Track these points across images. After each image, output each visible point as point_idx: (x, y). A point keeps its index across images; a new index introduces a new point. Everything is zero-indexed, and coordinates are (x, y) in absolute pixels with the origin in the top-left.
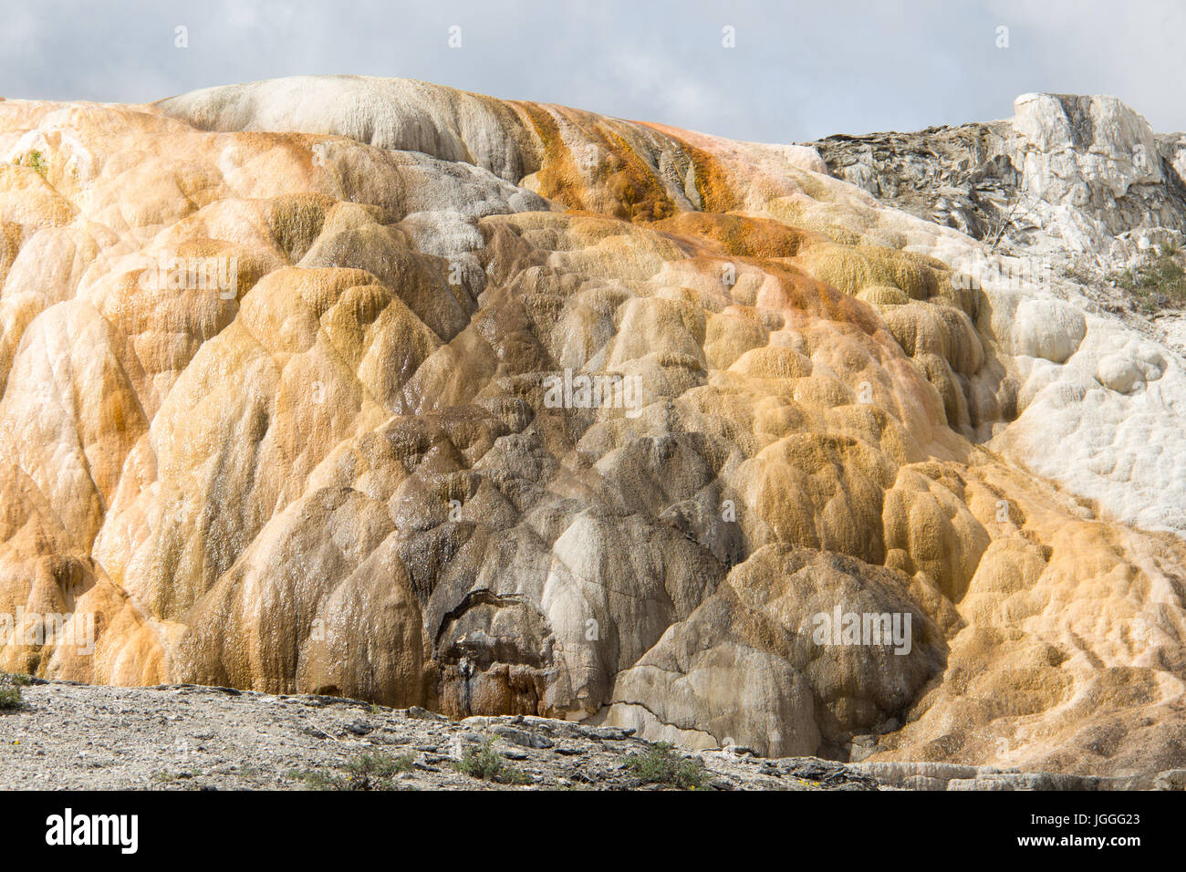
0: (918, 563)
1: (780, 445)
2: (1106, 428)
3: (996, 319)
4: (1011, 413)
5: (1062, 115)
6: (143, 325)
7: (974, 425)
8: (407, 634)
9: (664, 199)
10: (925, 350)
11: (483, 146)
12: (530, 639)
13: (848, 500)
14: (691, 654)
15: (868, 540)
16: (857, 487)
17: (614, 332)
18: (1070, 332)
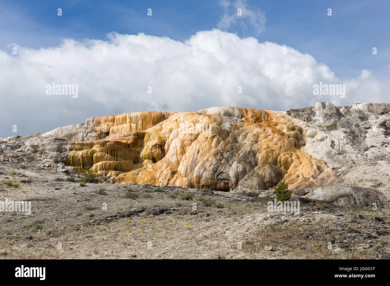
0: (282, 165)
1: (265, 151)
2: (316, 146)
3: (304, 133)
4: (304, 145)
5: (322, 105)
6: (186, 140)
7: (299, 147)
8: (213, 178)
9: (261, 120)
10: (292, 137)
11: (237, 114)
12: (227, 177)
13: (273, 157)
14: (248, 178)
15: (275, 163)
16: (274, 156)
17: (246, 137)
18: (314, 134)
